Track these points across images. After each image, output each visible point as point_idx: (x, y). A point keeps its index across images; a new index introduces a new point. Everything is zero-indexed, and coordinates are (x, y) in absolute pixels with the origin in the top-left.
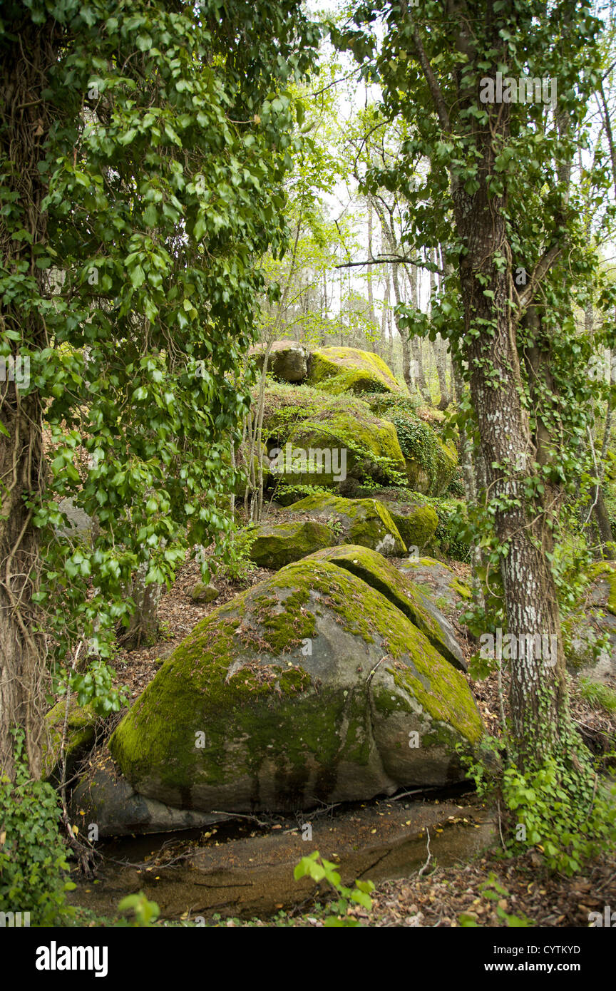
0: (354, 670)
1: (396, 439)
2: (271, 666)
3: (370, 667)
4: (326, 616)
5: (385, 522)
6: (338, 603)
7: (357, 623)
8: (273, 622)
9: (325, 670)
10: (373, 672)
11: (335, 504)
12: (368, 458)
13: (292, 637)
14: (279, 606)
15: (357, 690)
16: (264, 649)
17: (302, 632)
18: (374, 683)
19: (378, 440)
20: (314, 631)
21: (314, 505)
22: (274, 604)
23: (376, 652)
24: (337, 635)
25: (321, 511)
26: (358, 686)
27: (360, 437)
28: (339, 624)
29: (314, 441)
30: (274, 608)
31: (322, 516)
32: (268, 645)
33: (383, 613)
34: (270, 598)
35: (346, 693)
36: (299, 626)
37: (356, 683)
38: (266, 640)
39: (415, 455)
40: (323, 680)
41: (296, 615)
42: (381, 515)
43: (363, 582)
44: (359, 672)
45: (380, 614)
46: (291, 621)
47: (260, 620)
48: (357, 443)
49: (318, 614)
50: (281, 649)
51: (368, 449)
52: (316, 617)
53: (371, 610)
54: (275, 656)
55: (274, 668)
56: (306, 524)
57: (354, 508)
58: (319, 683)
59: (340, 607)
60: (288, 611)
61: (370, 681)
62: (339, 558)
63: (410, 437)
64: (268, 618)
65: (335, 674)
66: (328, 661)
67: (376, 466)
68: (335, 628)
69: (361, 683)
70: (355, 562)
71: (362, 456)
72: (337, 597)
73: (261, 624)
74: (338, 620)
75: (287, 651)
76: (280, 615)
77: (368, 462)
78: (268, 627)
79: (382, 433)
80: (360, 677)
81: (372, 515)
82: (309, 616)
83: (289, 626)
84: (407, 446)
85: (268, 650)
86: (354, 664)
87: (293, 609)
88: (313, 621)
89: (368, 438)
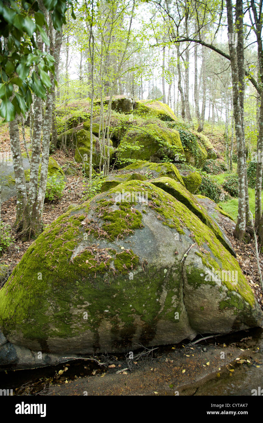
0: (172, 253)
1: (179, 139)
2: (107, 249)
3: (183, 251)
4: (150, 214)
5: (177, 175)
6: (158, 206)
7: (172, 221)
8: (109, 217)
9: (150, 253)
10: (185, 255)
11: (149, 166)
12: (166, 146)
13: (124, 227)
14: (115, 206)
15: (174, 269)
16: (102, 236)
17: (132, 224)
18: (187, 263)
19: (170, 138)
20: (141, 224)
21: (137, 167)
22: (111, 204)
23: (187, 240)
24: (158, 228)
25: (141, 169)
26: (176, 265)
27: (162, 135)
28: (159, 219)
29: (137, 137)
30: (111, 207)
31: (142, 172)
32: (105, 233)
33: (187, 215)
34: (109, 201)
35: (165, 271)
36: (130, 220)
37: (173, 263)
38: (104, 229)
39: (189, 148)
40: (148, 261)
41: (128, 212)
42: (175, 171)
43: (173, 197)
44: (176, 254)
45: (186, 215)
46: (123, 216)
47: (100, 215)
48: (160, 138)
49: (144, 212)
50: (116, 236)
51: (165, 141)
52: (142, 214)
53: (180, 212)
54: (111, 241)
55: (110, 251)
56: (133, 175)
57: (160, 167)
58: (146, 263)
59: (160, 209)
60: (122, 209)
61: (184, 262)
62: (154, 182)
63: (186, 139)
64: (106, 214)
65: (157, 256)
66: (153, 246)
67: (169, 151)
68: (157, 223)
69: (177, 263)
70: (167, 184)
71: (163, 145)
72: (156, 201)
73: (101, 218)
74: (159, 217)
75: (120, 238)
76: (115, 212)
77: (166, 149)
78: (106, 220)
79: (173, 135)
80: (177, 259)
81: (170, 170)
82: (137, 213)
83: (122, 220)
84: (184, 143)
85: (105, 237)
86: (172, 248)
87: (125, 208)
88: (140, 217)
89: (166, 137)
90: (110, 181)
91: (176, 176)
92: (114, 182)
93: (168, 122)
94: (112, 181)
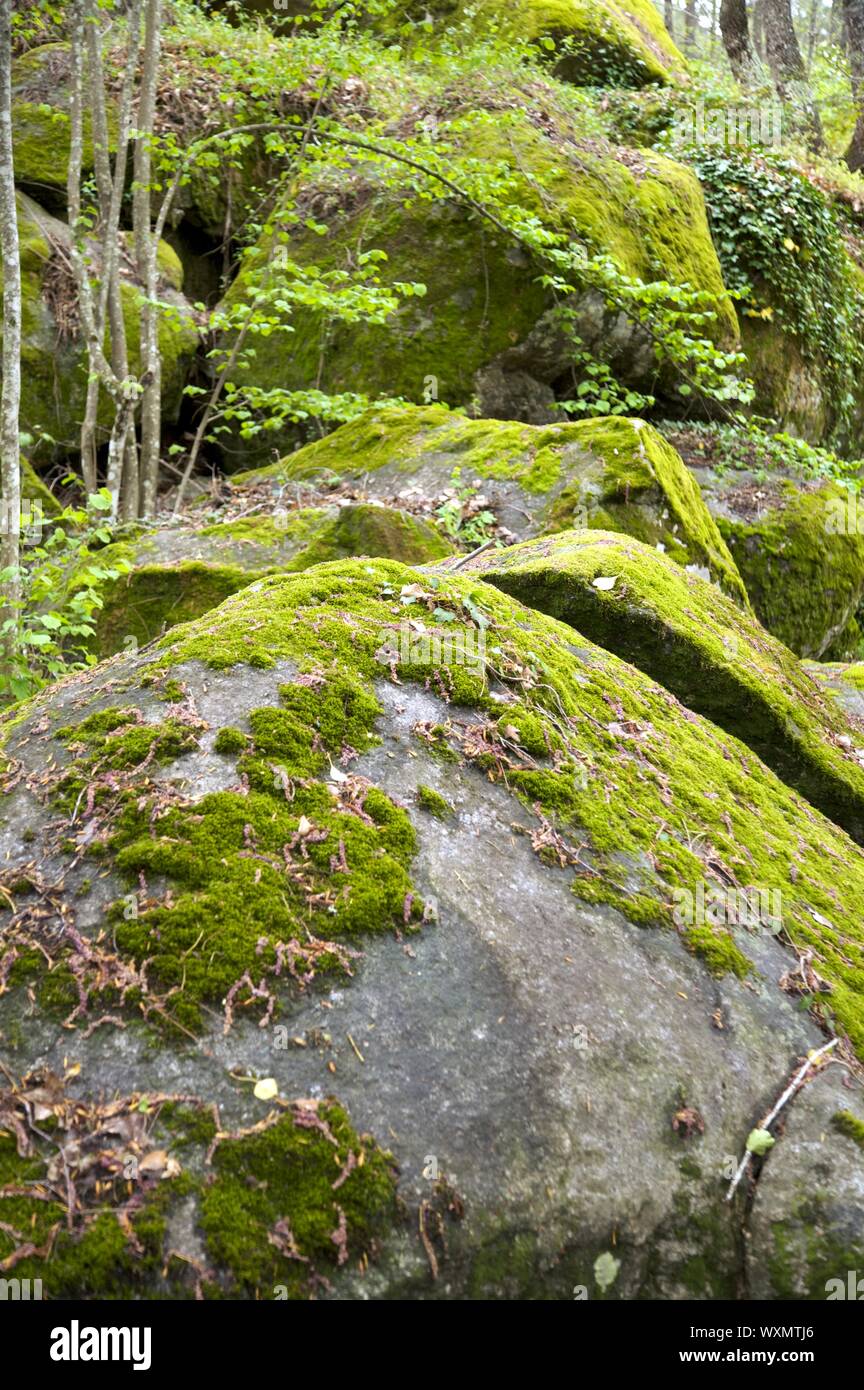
0: (652, 1124)
1: (702, 228)
2: (144, 1103)
3: (740, 1109)
4: (476, 819)
5: (685, 515)
6: (539, 754)
7: (648, 864)
8: (163, 844)
9: (483, 1128)
10: (760, 1137)
11: (467, 444)
12: (598, 288)
13: (276, 925)
14: (205, 759)
15: (675, 1251)
16: (108, 999)
17: (339, 902)
18: (774, 1203)
19: (632, 221)
20: (410, 895)
21: (377, 454)
22: (174, 748)
23: (768, 1020)
24: (539, 922)
25: (405, 474)
26: (680, 1224)
27: (564, 204)
28: (546, 859)
29: (370, 223)
30: (176, 771)
31: (413, 491)
32: (129, 977)
33: (766, 824)
34: (156, 719)
35: (606, 1267)
36: (322, 868)
37: (664, 1203)
38: (124, 947)
39: (775, 300)
40: (470, 1188)
41: (304, 804)
42: (668, 486)
43: (650, 684)
44: (682, 1134)
45: (753, 825)
46: (271, 840)
47: (88, 835)
48: (548, 226)
49: (428, 805)
50: (212, 998)
51: (594, 248)
52: (416, 821)
53: (710, 801)
54: (175, 1040)
55: (166, 1113)
56: (347, 515)
57: (549, 455)
58: (448, 1205)
59: (551, 775)
60: (258, 785)
61: (746, 1192)
62: (502, 571)
63: (758, 228)
64: (138, 824)
65: (539, 1148)
66: (500, 1066)
67: (623, 329)
68: (529, 885)
69: (699, 1206)
70: (604, 585)
71: (572, 277)
72: (523, 719)
73: (95, 855)
74: (544, 838)
75: (249, 1012)
76: (207, 808)
77: (595, 309)
78: (136, 871)
79: (650, 196)
80: (690, 1170)
81: (629, 479)
82: (379, 815)
83: (258, 866)
84: (743, 264)
85: (131, 1007)
86: (656, 1082)
87: (282, 773)
88: (404, 842)
89: (597, 214)
90: (166, 564)
91: (674, 518)
92: (195, 573)
93: (614, 93)
94: (186, 563)
